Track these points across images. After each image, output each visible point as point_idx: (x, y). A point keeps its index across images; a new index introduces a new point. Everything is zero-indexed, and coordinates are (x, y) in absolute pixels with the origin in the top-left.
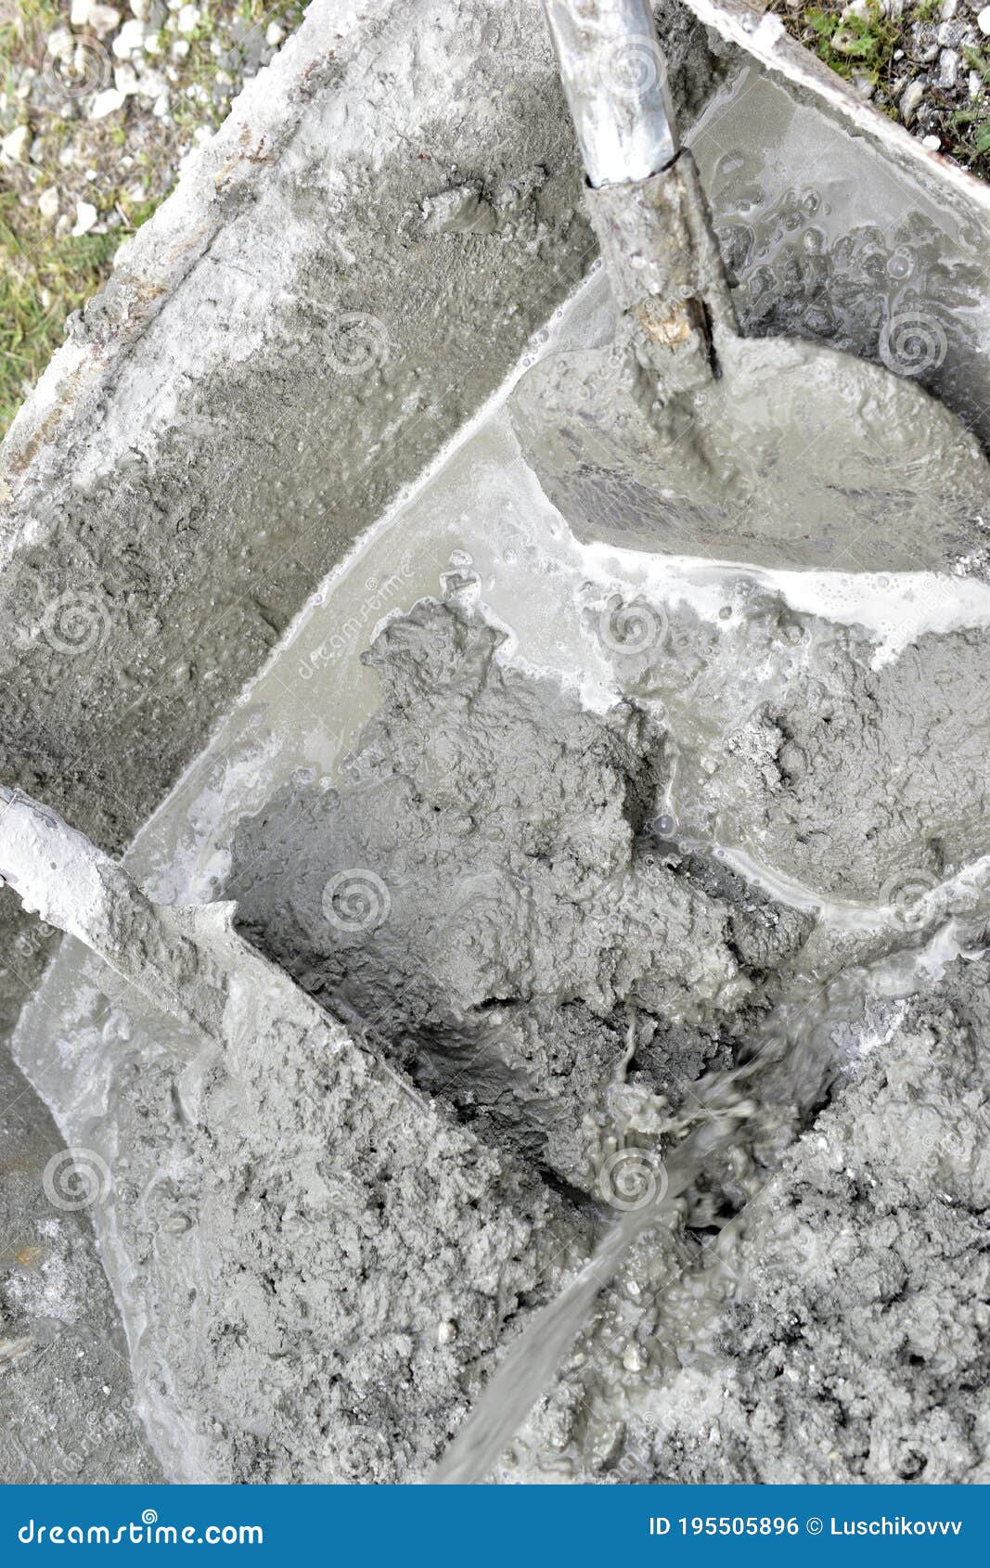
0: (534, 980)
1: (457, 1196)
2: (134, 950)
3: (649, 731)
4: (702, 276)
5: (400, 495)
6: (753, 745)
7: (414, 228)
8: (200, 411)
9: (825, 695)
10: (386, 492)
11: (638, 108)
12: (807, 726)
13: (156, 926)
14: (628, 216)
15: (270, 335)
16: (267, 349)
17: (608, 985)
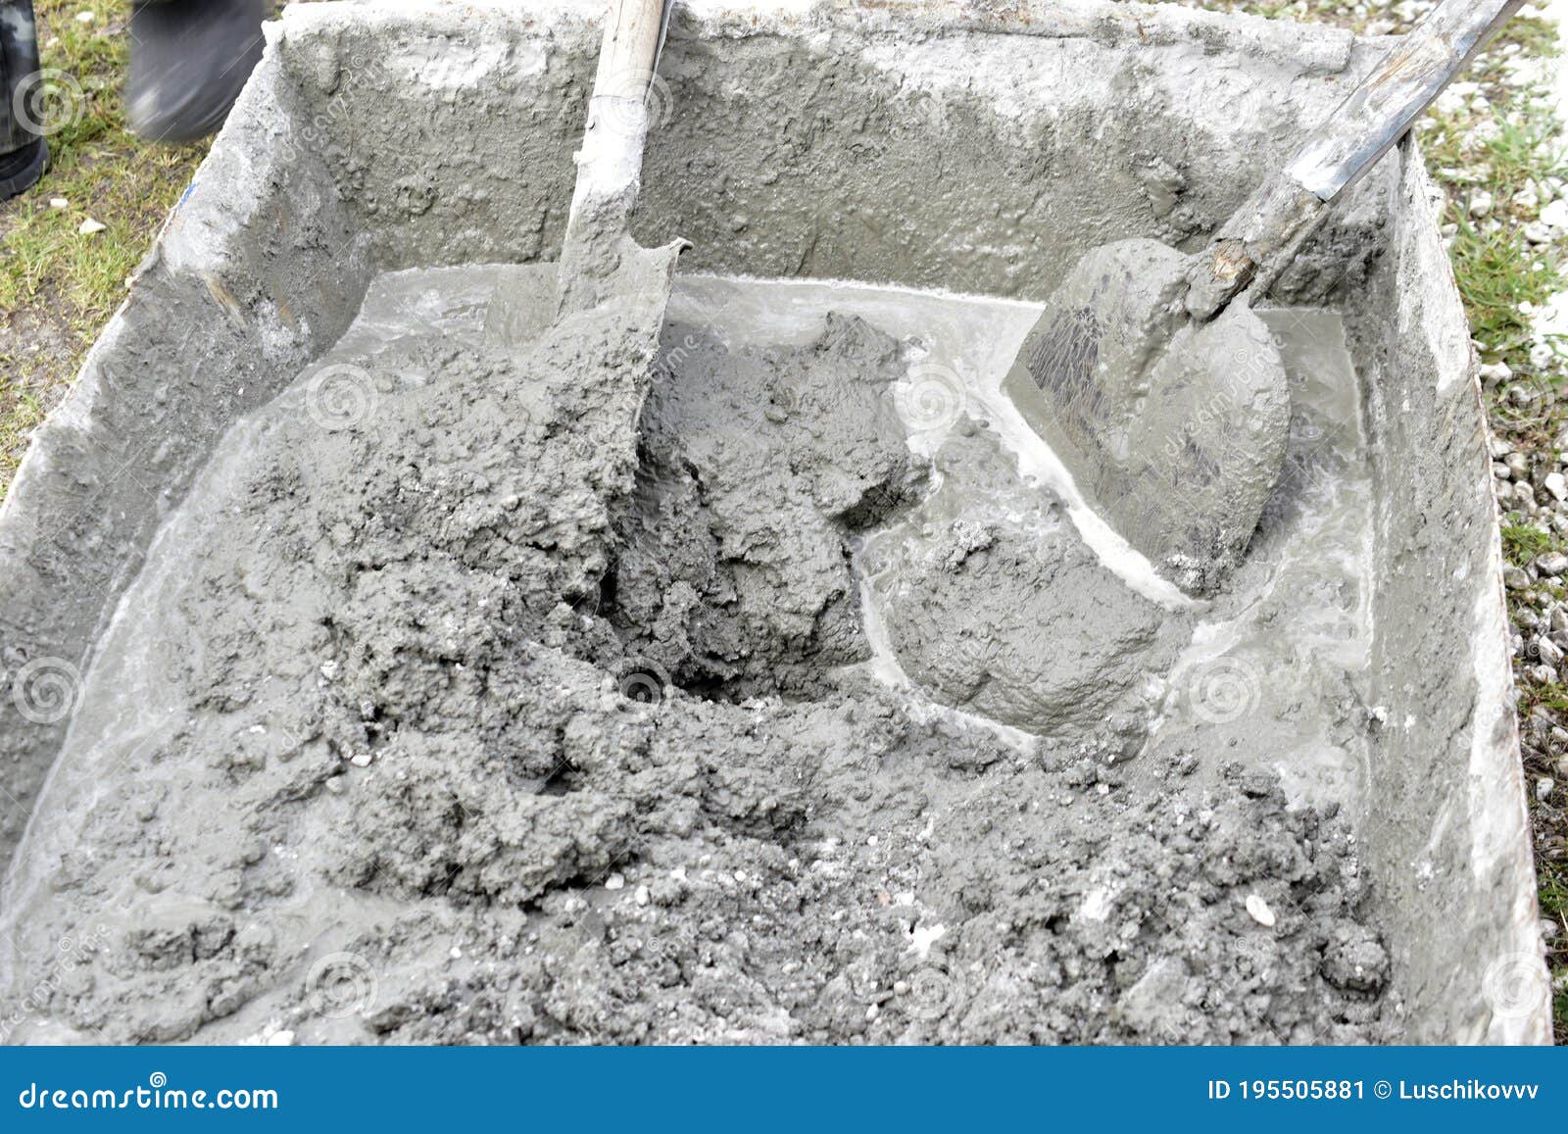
0: (719, 499)
1: (596, 471)
2: (595, 227)
3: (918, 489)
4: (1270, 262)
5: (939, 290)
6: (969, 534)
7: (1139, 162)
8: (949, 105)
9: (1032, 551)
10: (935, 280)
11: (1343, 162)
12: (1002, 554)
13: (616, 236)
14: (1281, 194)
15: (1021, 120)
16: (1010, 124)
17: (748, 545)
